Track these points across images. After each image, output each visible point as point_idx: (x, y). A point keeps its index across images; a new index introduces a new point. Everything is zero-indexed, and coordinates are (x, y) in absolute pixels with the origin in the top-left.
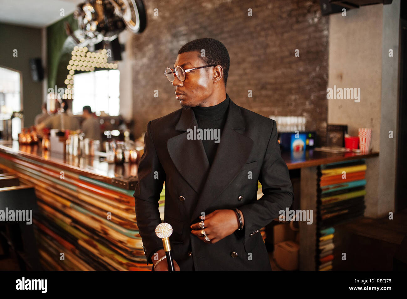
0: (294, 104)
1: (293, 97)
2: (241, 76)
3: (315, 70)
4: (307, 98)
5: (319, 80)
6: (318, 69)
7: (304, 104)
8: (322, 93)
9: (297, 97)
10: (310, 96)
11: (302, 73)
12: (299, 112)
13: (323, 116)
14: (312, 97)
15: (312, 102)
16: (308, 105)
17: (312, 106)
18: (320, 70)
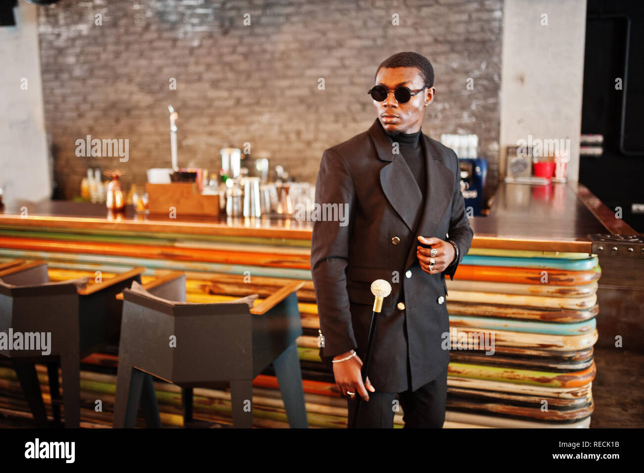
0: (440, 116)
1: (439, 106)
2: (333, 69)
3: (478, 68)
4: (464, 108)
5: (485, 82)
6: (483, 66)
7: (458, 117)
8: (491, 101)
9: (447, 105)
10: (471, 104)
11: (455, 71)
12: (451, 128)
13: (493, 134)
14: (474, 107)
15: (473, 114)
16: (466, 118)
17: (474, 120)
18: (487, 67)
